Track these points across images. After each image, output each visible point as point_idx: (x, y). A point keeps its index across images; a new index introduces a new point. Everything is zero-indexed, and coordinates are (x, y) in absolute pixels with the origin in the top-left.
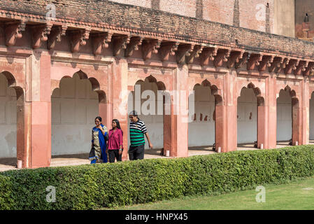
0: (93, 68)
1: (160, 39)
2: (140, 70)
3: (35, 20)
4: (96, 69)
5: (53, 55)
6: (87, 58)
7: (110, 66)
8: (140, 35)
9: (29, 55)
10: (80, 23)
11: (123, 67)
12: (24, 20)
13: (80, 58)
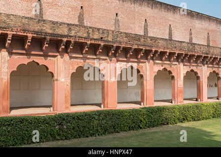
2: (188, 67)
4: (171, 67)
5: (154, 62)
7: (176, 66)
8: (188, 53)
9: (145, 62)
10: (165, 49)
11: (181, 66)
13: (165, 63)
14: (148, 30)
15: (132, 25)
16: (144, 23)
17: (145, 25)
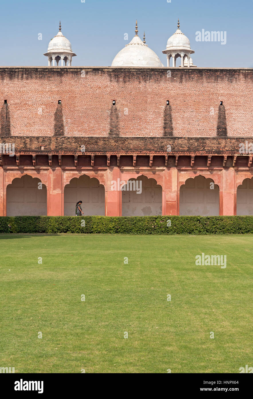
0: (152, 173)
1: (193, 155)
3: (99, 154)
4: (154, 173)
5: (121, 168)
6: (145, 169)
7: (164, 172)
8: (175, 155)
9: (106, 170)
10: (128, 153)
11: (173, 172)
12: (93, 155)
13: (140, 169)
14: (173, 117)
15: (140, 113)
16: (164, 107)
17: (166, 110)
